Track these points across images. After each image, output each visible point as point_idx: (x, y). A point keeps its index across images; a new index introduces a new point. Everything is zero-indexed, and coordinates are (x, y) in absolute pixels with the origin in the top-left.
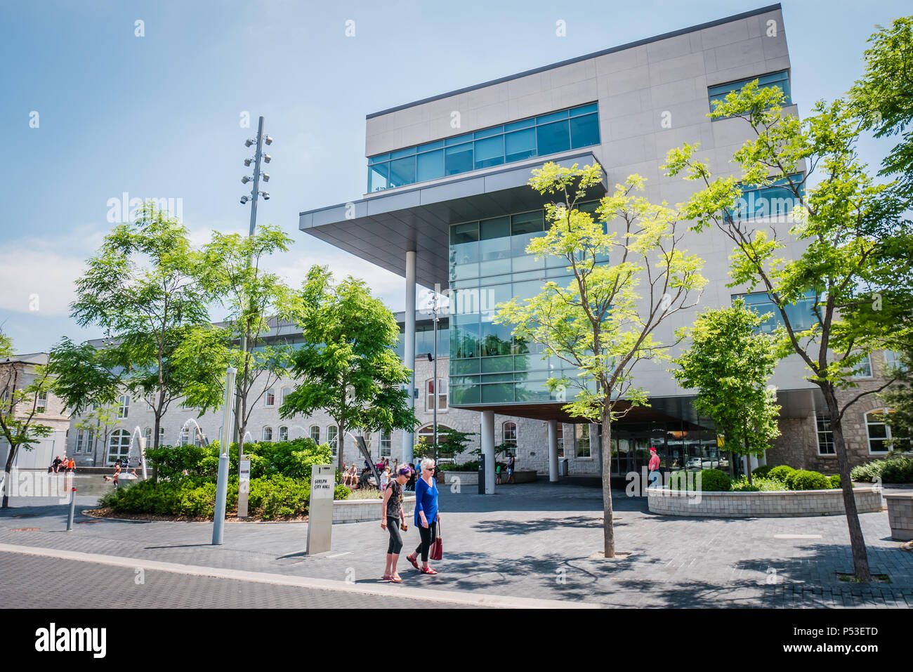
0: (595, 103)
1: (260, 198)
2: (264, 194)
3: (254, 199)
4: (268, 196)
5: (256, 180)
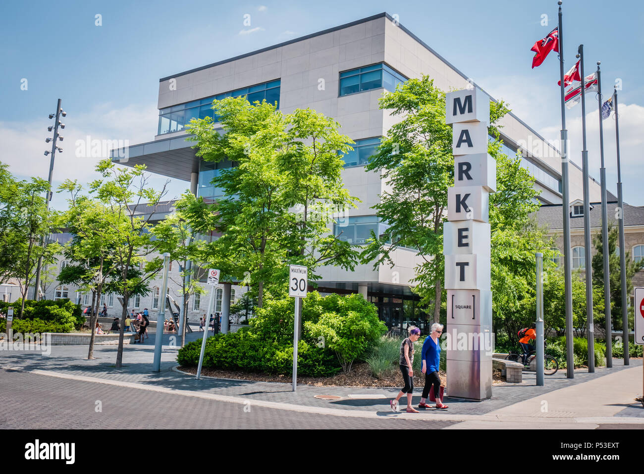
0: (279, 80)
1: (57, 151)
2: (59, 149)
3: (53, 152)
4: (61, 150)
5: (55, 140)
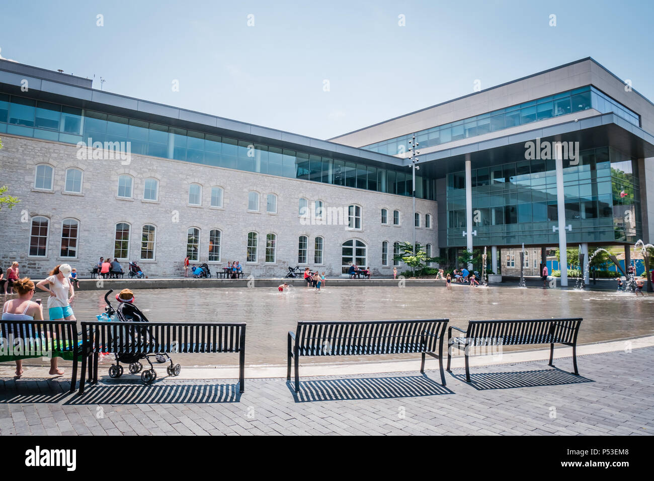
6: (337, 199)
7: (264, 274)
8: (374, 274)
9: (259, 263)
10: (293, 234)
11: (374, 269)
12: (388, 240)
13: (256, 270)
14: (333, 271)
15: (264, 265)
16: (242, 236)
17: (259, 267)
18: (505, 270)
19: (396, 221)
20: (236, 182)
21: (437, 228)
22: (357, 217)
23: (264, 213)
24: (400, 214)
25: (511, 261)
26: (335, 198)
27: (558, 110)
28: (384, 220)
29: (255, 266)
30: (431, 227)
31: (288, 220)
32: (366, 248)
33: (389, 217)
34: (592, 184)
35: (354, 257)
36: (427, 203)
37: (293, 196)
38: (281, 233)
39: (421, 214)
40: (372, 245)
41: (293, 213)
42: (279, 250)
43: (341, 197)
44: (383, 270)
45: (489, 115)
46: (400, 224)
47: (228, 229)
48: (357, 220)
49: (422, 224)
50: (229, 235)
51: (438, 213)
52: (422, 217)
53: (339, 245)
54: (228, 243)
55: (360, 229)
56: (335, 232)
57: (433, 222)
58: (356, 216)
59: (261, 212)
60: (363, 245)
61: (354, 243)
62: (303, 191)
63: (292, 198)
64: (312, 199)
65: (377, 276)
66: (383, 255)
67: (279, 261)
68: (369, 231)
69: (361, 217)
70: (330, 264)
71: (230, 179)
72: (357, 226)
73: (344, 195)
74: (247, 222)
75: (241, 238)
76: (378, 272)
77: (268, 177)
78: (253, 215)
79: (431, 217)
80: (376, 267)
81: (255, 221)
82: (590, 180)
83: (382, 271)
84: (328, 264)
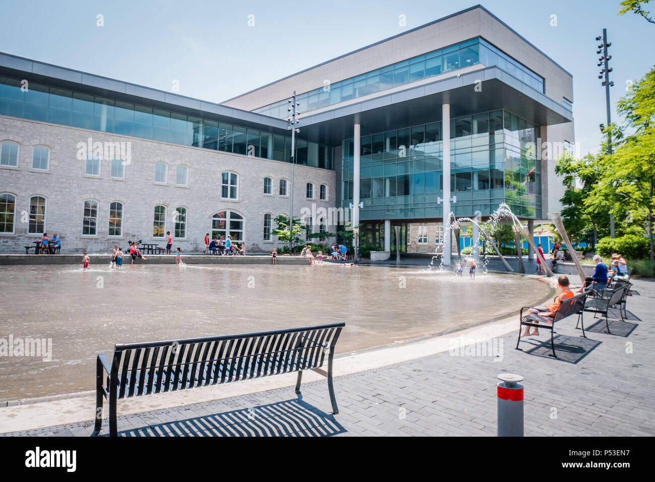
6: (206, 165)
7: (106, 249)
8: (252, 249)
9: (99, 237)
10: (146, 204)
11: (253, 245)
12: (271, 212)
13: (94, 245)
14: (200, 246)
15: (105, 239)
16: (75, 205)
17: (99, 241)
18: (416, 247)
19: (282, 191)
20: (68, 141)
21: (335, 200)
22: (233, 186)
23: (107, 179)
24: (288, 183)
25: (423, 237)
26: (203, 163)
27: (448, 67)
28: (267, 190)
29: (94, 240)
30: (327, 199)
31: (139, 187)
32: (244, 221)
33: (275, 187)
34: (490, 151)
35: (228, 230)
36: (323, 172)
37: (147, 160)
38: (129, 202)
39: (315, 184)
40: (251, 218)
41: (147, 180)
42: (127, 222)
43: (211, 163)
44: (265, 245)
45: (377, 73)
46: (288, 194)
47: (56, 196)
48: (233, 190)
49: (316, 195)
50: (57, 204)
51: (336, 184)
52: (316, 188)
53: (207, 217)
54: (56, 212)
55: (236, 200)
56: (203, 202)
57: (330, 193)
58: (231, 184)
59: (102, 178)
60: (239, 217)
61: (228, 215)
62: (159, 155)
63: (145, 162)
64: (173, 163)
65: (257, 252)
66: (265, 228)
67: (127, 234)
68: (247, 201)
69: (237, 186)
70: (196, 238)
71: (59, 137)
72: (233, 196)
73: (216, 160)
74: (82, 188)
75: (75, 207)
76: (259, 248)
77: (112, 137)
78: (91, 180)
79: (327, 188)
80: (256, 242)
81: (94, 188)
82: (488, 146)
83: (262, 247)
84: (192, 239)
